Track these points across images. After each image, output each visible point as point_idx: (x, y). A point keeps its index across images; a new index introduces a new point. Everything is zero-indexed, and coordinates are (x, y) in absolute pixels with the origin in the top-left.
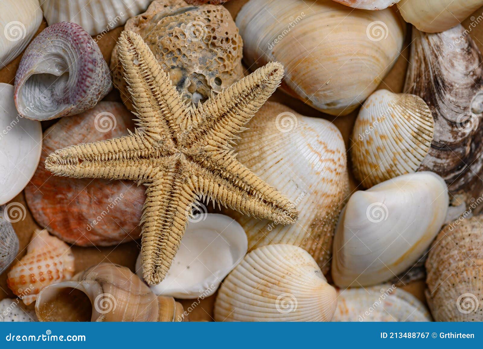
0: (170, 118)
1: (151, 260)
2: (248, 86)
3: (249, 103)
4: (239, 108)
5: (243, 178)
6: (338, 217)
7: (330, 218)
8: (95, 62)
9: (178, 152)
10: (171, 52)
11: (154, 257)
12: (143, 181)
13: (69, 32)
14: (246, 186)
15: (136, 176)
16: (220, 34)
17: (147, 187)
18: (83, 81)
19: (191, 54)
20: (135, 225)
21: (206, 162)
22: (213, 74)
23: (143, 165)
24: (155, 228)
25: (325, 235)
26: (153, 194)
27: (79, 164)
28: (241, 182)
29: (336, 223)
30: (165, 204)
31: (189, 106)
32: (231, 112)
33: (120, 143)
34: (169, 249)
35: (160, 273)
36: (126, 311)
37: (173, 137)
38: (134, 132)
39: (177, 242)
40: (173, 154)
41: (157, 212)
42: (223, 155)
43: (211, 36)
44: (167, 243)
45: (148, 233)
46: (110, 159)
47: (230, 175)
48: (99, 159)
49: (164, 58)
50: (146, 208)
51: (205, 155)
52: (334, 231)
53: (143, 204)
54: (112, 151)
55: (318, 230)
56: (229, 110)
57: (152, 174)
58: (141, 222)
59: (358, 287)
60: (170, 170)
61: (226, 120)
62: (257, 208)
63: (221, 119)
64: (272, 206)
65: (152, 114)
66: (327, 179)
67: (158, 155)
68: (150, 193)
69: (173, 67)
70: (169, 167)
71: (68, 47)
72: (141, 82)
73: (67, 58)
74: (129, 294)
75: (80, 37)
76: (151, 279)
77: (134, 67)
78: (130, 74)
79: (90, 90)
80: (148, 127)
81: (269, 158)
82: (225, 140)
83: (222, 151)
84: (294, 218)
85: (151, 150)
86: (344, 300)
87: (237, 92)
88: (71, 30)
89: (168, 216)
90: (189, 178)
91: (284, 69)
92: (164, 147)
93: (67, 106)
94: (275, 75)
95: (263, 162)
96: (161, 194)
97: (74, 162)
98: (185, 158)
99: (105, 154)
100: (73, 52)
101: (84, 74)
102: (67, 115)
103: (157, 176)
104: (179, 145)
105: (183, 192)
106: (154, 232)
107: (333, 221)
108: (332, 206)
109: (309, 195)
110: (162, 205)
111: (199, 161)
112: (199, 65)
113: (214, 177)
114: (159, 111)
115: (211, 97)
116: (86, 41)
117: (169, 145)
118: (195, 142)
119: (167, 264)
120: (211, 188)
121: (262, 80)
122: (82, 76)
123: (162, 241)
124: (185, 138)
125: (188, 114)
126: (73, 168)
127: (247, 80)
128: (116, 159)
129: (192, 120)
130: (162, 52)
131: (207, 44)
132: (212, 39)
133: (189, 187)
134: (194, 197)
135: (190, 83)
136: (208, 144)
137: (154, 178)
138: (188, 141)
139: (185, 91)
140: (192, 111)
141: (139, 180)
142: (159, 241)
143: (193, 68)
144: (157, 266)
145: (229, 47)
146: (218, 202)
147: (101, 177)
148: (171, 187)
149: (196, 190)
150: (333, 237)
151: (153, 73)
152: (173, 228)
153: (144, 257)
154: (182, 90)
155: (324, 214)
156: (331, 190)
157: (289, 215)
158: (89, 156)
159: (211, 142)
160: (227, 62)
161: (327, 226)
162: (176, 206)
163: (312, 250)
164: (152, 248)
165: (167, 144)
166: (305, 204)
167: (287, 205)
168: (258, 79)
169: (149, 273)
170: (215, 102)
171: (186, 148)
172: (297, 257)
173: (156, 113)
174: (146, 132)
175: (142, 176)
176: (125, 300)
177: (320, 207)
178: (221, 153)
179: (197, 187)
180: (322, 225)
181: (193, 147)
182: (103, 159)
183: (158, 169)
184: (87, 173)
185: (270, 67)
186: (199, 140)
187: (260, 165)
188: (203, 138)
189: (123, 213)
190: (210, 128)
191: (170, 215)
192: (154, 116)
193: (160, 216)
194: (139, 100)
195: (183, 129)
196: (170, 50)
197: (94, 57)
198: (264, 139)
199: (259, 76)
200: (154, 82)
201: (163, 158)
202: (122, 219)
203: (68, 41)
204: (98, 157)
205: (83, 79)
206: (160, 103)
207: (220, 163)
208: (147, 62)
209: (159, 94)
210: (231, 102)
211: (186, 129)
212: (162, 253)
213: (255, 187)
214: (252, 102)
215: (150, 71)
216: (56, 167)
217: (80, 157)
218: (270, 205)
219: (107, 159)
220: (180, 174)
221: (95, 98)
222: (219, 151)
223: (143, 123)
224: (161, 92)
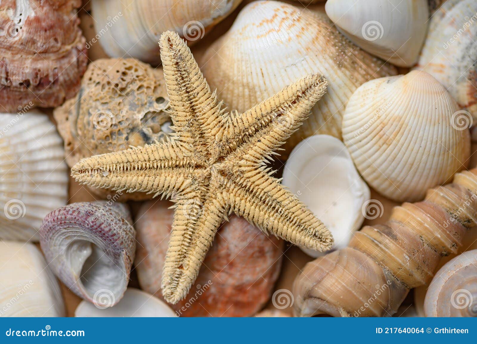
0: (174, 162)
1: (306, 239)
2: (173, 73)
3: (191, 79)
4: (192, 91)
5: (262, 115)
6: (343, 36)
7: (340, 44)
8: (89, 213)
9: (210, 169)
10: (112, 133)
11: (305, 234)
12: (226, 213)
13: (51, 226)
14: (271, 115)
15: (217, 218)
16: (115, 79)
17: (233, 212)
18: (103, 232)
19: (122, 115)
20: (267, 239)
21: (231, 145)
22: (151, 103)
23: (209, 208)
24: (276, 221)
25: (355, 55)
26: (242, 209)
27: (184, 269)
28: (265, 118)
29: (348, 41)
30: (256, 202)
31: (170, 139)
32: (192, 101)
33: (179, 221)
34: (301, 216)
35: (323, 234)
36: (345, 285)
37: (194, 168)
38: (173, 204)
39: (298, 205)
40: (210, 174)
41: (261, 212)
42: (231, 125)
43: (113, 89)
44: (296, 216)
45: (278, 231)
46: (190, 238)
47: (254, 127)
48: (186, 248)
49: (115, 144)
50: (253, 222)
51: (224, 143)
52: (354, 46)
53: (249, 224)
54: (183, 232)
55: (346, 61)
56: (189, 102)
57: (222, 203)
58: (266, 231)
59: (423, 44)
60: (225, 183)
61: (199, 108)
62: (297, 113)
63: (196, 113)
64: (301, 97)
65: (163, 178)
66: (300, 32)
67: (205, 190)
68: (240, 213)
69: (127, 138)
70: (221, 184)
71: (65, 232)
72: (127, 176)
73: (75, 238)
74: (331, 274)
75: (59, 217)
76: (325, 245)
77: (110, 178)
78: (115, 184)
79: (115, 229)
80: (174, 187)
81: (255, 82)
82: (217, 117)
83: (227, 124)
84: (322, 79)
85: (198, 194)
86: (430, 65)
87: (175, 86)
88: (50, 223)
89: (269, 204)
90: (240, 168)
91: (171, 31)
92: (199, 180)
93: (121, 258)
94: (173, 43)
95: (257, 89)
96: (245, 202)
97: (179, 273)
98: (218, 164)
99: (183, 241)
100: (72, 230)
101: (97, 229)
102: (130, 261)
103: (226, 198)
104: (204, 164)
105: (252, 180)
106: (280, 224)
107: (344, 43)
108: (328, 38)
109: (307, 56)
110: (257, 205)
111: (228, 152)
112: (136, 112)
113: (249, 143)
114: (163, 171)
115: (170, 114)
116: (66, 213)
117: (200, 175)
118: (208, 147)
119: (317, 224)
120: (259, 150)
121: (173, 57)
122: (97, 232)
123: (291, 219)
124: (199, 156)
125: (177, 143)
126: (185, 277)
127: (167, 72)
128: (193, 232)
129: (185, 142)
130: (107, 142)
131: (120, 95)
132: (116, 89)
133: (249, 171)
134: (261, 170)
135: (150, 129)
136: (215, 135)
137: (226, 202)
138: (204, 154)
139: (155, 137)
140: (177, 138)
141: (223, 218)
142: (291, 222)
143: (136, 119)
144: (315, 235)
145: (131, 75)
146: (276, 149)
147: (204, 254)
148: (242, 189)
149: (255, 166)
150: (361, 49)
151: (123, 162)
152: (283, 203)
153: (301, 243)
154: (152, 140)
155: (333, 49)
156: (312, 33)
157: (317, 84)
158: (179, 256)
159: (213, 132)
160: (145, 84)
161: (346, 51)
162: (263, 192)
163: (365, 75)
164: (294, 232)
165: (198, 176)
166: (315, 64)
167: (306, 81)
168: (171, 61)
169: (319, 245)
170: (176, 112)
171: (210, 159)
172: (365, 95)
173: (163, 174)
174: (178, 192)
175: (220, 213)
176: (334, 281)
177: (324, 51)
178: (229, 127)
179: (252, 164)
180: (344, 55)
181: (211, 151)
182: (188, 245)
183: (219, 195)
184: (195, 265)
185: (163, 44)
186: (207, 142)
187: (258, 93)
188: (206, 138)
189: (250, 246)
190: (199, 127)
191: (269, 201)
192: (166, 177)
193: (266, 211)
194: (144, 186)
195: (190, 154)
196: (109, 134)
197: (83, 212)
198: (235, 79)
199: (169, 59)
200: (132, 164)
201: (211, 186)
202: (256, 249)
203: (59, 230)
204: (184, 249)
205: (100, 232)
206: (155, 167)
207: (238, 131)
208: (110, 163)
209: (146, 164)
210: (182, 96)
211: (191, 151)
212: (304, 224)
213: (275, 107)
214: (191, 76)
215: (120, 163)
216: (178, 293)
217: (176, 266)
218: (300, 98)
219: (189, 241)
220: (233, 175)
221: (125, 227)
222: (225, 128)
223: (169, 191)
224: (145, 161)
